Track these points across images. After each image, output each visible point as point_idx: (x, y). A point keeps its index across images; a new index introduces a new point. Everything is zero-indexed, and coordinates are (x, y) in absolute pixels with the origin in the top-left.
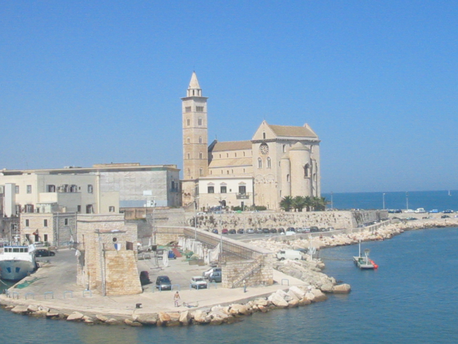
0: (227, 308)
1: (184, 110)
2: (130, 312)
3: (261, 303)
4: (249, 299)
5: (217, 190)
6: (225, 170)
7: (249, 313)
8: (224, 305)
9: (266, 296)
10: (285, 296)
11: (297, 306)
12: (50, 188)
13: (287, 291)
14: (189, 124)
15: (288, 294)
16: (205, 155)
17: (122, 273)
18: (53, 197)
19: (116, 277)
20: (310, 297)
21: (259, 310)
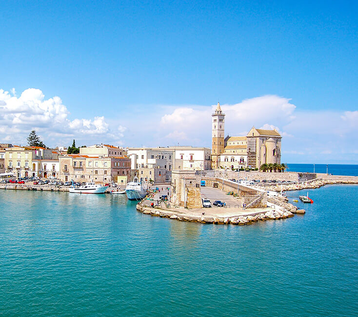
0: (245, 218)
1: (213, 121)
2: (200, 217)
3: (262, 216)
4: (256, 214)
5: (229, 160)
6: (233, 151)
7: (256, 221)
8: (244, 216)
9: (264, 213)
10: (274, 214)
11: (279, 219)
12: (153, 157)
13: (274, 211)
14: (215, 128)
15: (275, 212)
16: (223, 143)
17: (194, 198)
18: (153, 161)
19: (191, 200)
20: (286, 215)
21: (261, 219)
